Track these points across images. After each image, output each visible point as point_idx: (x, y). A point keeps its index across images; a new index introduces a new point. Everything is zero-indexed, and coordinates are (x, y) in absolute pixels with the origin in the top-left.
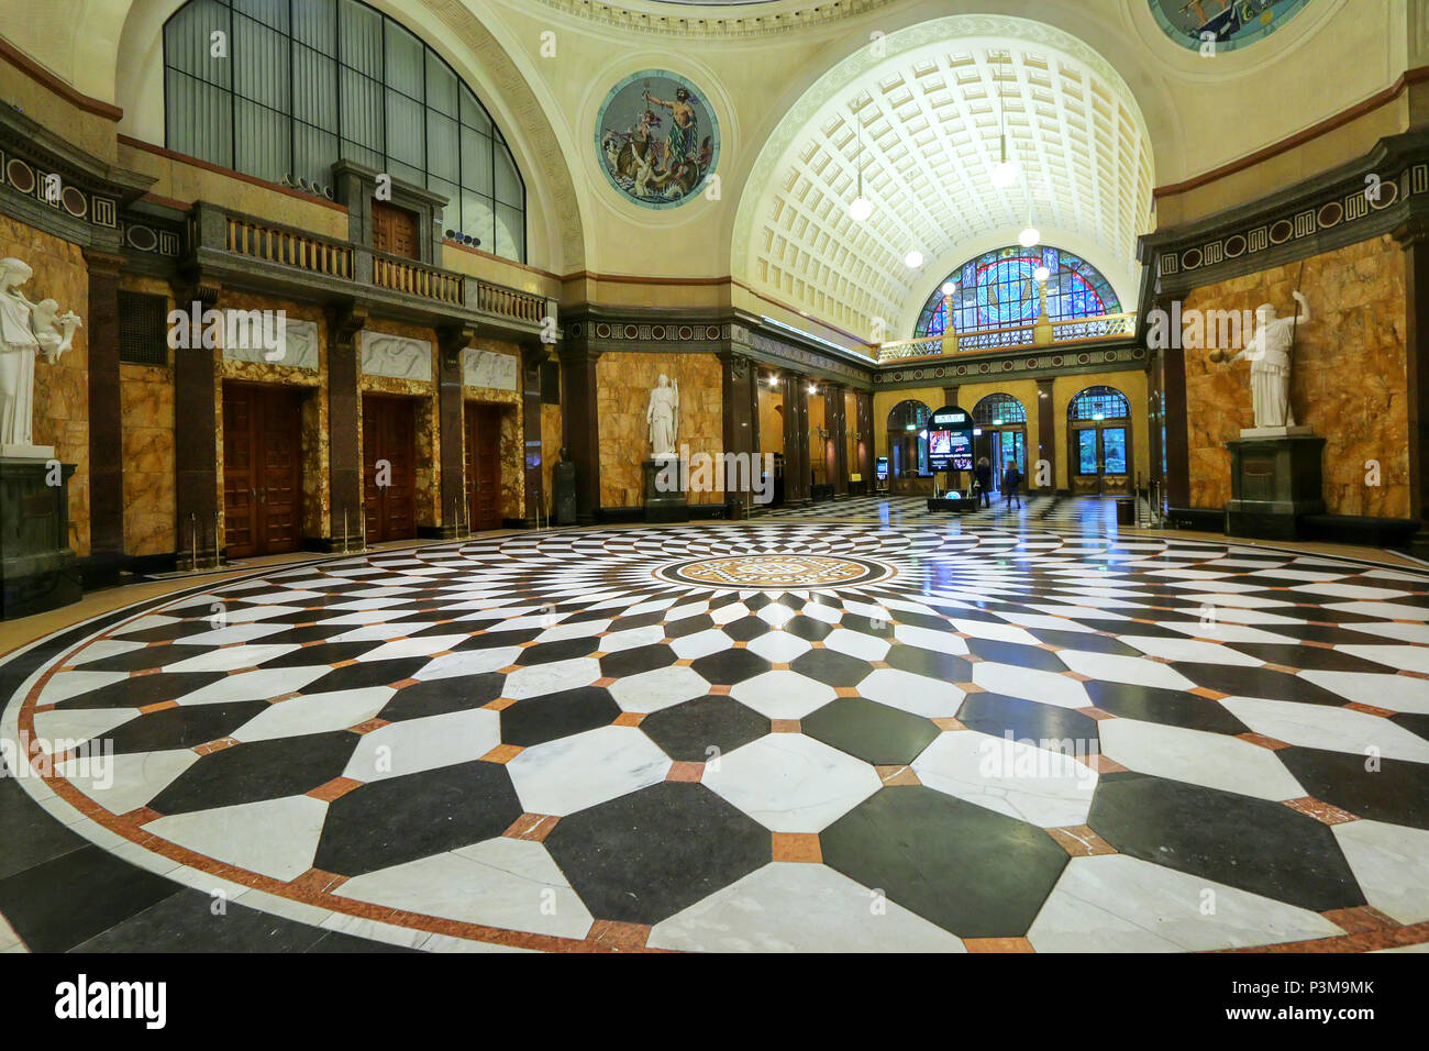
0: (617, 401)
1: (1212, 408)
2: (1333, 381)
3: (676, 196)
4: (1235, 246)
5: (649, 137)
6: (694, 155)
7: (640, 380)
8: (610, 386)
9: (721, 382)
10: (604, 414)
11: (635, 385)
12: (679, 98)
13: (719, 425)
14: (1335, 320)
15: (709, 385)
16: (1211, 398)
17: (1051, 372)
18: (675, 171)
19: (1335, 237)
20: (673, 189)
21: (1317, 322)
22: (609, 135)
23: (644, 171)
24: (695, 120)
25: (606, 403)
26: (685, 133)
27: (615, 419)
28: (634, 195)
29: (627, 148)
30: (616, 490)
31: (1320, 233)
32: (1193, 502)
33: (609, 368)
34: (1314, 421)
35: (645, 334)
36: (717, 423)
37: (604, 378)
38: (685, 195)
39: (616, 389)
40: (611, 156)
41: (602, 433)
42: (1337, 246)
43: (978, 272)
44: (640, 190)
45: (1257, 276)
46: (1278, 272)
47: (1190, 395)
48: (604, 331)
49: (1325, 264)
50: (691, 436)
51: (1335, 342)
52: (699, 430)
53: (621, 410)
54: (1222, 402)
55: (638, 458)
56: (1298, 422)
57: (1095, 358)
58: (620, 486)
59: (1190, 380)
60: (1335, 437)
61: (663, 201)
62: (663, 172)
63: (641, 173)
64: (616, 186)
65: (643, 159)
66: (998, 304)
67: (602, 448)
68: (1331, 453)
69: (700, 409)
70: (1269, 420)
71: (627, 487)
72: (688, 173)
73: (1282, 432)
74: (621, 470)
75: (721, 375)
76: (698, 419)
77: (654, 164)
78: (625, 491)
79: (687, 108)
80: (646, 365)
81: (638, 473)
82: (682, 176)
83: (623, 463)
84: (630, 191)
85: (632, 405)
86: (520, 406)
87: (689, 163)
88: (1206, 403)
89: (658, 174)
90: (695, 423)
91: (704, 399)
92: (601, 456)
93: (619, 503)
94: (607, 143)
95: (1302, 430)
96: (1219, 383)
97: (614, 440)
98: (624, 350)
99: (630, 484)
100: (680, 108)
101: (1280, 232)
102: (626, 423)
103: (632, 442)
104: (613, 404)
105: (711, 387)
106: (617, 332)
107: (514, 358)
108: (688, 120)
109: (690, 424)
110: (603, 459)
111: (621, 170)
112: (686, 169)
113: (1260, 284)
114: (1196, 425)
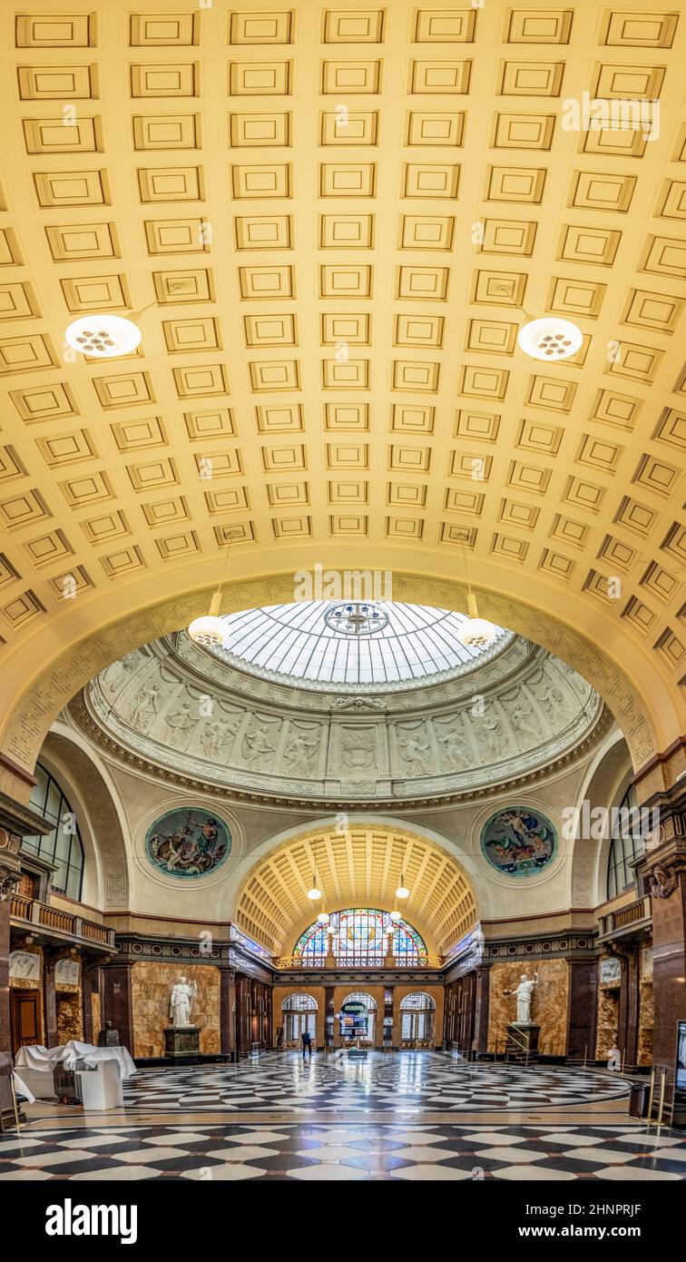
0: (146, 992)
1: (500, 1012)
2: (545, 1005)
3: (195, 873)
4: (512, 950)
5: (183, 840)
6: (212, 854)
7: (163, 979)
8: (141, 982)
9: (219, 983)
10: (137, 1000)
11: (159, 982)
12: (209, 824)
13: (218, 1008)
14: (547, 984)
15: (210, 984)
16: (499, 1008)
17: (392, 984)
18: (196, 859)
19: (548, 955)
20: (193, 868)
21: (541, 984)
22: (156, 835)
23: (175, 856)
24: (216, 835)
25: (138, 993)
26: (208, 841)
27: (144, 1003)
28: (166, 869)
29: (167, 843)
30: (146, 1047)
31: (543, 953)
32: (488, 1051)
33: (140, 971)
34: (538, 1019)
35: (166, 952)
36: (216, 1007)
37: (136, 978)
38: (201, 873)
39: (145, 984)
40: (154, 846)
41: (135, 1012)
42: (548, 959)
43: (341, 919)
44: (170, 867)
45: (521, 963)
46: (529, 963)
47: (490, 1006)
48: (138, 948)
49: (544, 964)
50: (198, 1014)
51: (546, 992)
52: (203, 1010)
53: (148, 998)
54: (504, 1010)
55: (160, 1027)
56: (532, 1020)
57: (418, 977)
58: (148, 1045)
59: (491, 1000)
60: (544, 1026)
61: (184, 874)
62: (188, 859)
63: (172, 858)
64: (153, 863)
65: (176, 850)
66: (353, 939)
67: (136, 1021)
68: (542, 1031)
69: (205, 998)
70: (523, 1019)
71: (153, 1045)
72: (205, 861)
73: (528, 1023)
74: (148, 1035)
75: (219, 978)
76: (203, 1004)
77: (183, 853)
78: (152, 1047)
79: (212, 829)
80: (167, 971)
81: (161, 1037)
82: (201, 863)
83: (150, 1030)
84: (164, 868)
85: (156, 995)
86: (81, 995)
87: (207, 856)
88: (497, 1010)
89: (184, 860)
90: (201, 1006)
91: (208, 992)
92: (134, 1026)
93: (147, 1055)
94: (154, 840)
95: (534, 1023)
96: (503, 1003)
97: (144, 1016)
98: (151, 961)
99: (155, 1043)
100: (208, 829)
101: (530, 949)
102: (152, 1006)
103: (156, 1017)
104: (143, 994)
105: (212, 985)
106: (147, 950)
107: (77, 964)
108: (212, 835)
109: (198, 1007)
110: (136, 1028)
111: (159, 854)
112: (205, 859)
113: (521, 966)
114: (492, 1019)
